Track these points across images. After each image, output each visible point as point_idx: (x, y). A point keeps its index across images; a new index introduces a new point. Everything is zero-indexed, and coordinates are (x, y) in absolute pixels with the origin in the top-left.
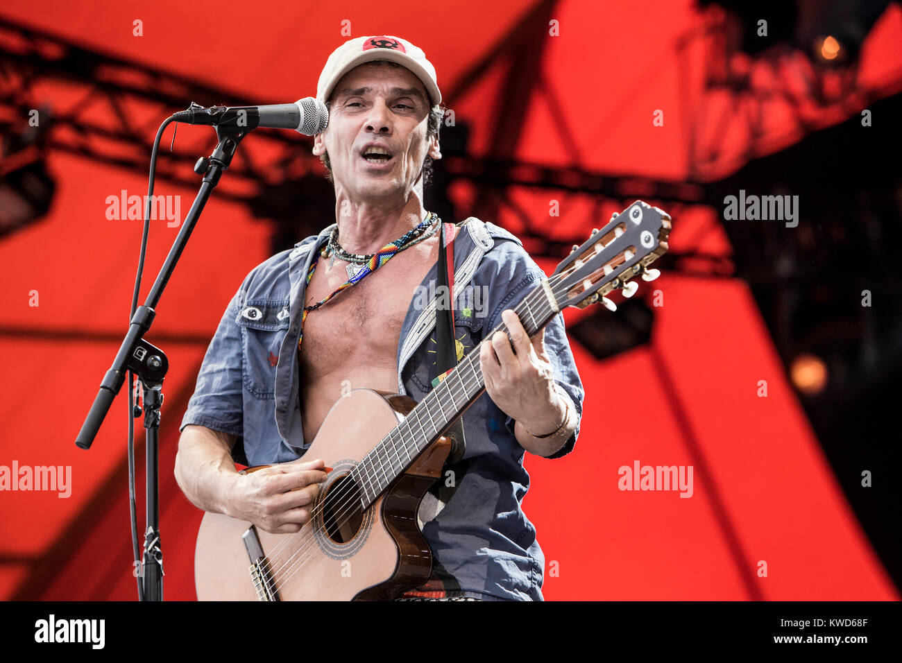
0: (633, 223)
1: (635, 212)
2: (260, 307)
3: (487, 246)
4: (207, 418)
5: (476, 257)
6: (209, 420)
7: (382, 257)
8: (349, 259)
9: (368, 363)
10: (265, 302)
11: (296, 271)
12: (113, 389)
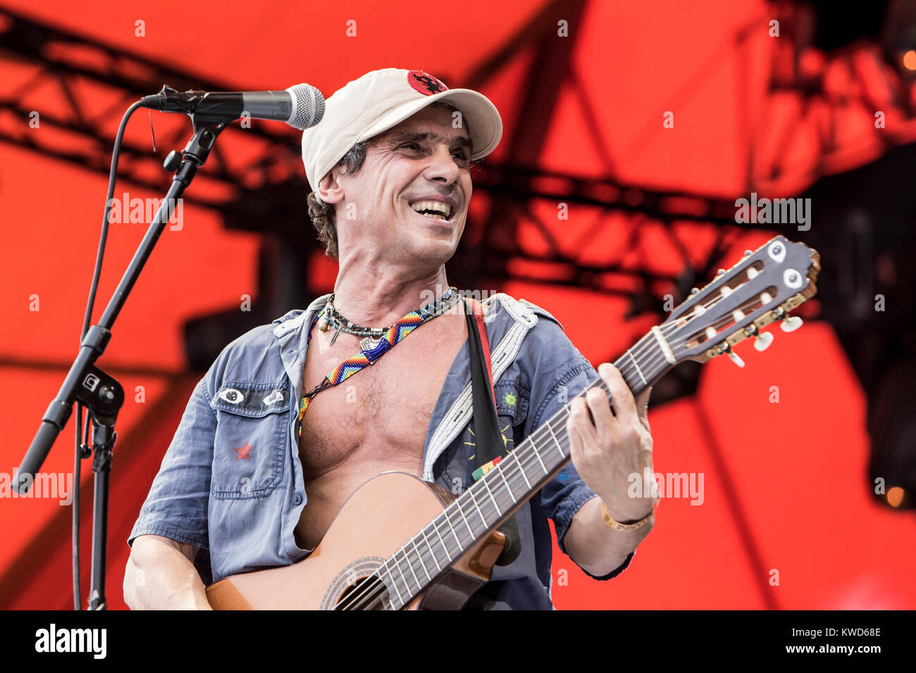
0: (773, 261)
1: (775, 248)
2: (242, 390)
3: (530, 321)
4: (170, 527)
5: (516, 335)
6: (173, 529)
7: (402, 329)
8: (360, 333)
9: (381, 459)
10: (249, 385)
11: (289, 350)
12: (57, 423)
